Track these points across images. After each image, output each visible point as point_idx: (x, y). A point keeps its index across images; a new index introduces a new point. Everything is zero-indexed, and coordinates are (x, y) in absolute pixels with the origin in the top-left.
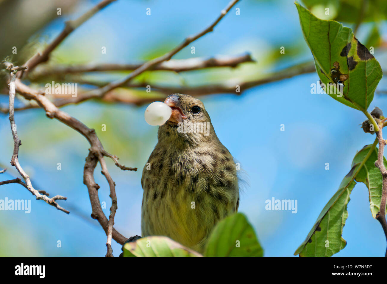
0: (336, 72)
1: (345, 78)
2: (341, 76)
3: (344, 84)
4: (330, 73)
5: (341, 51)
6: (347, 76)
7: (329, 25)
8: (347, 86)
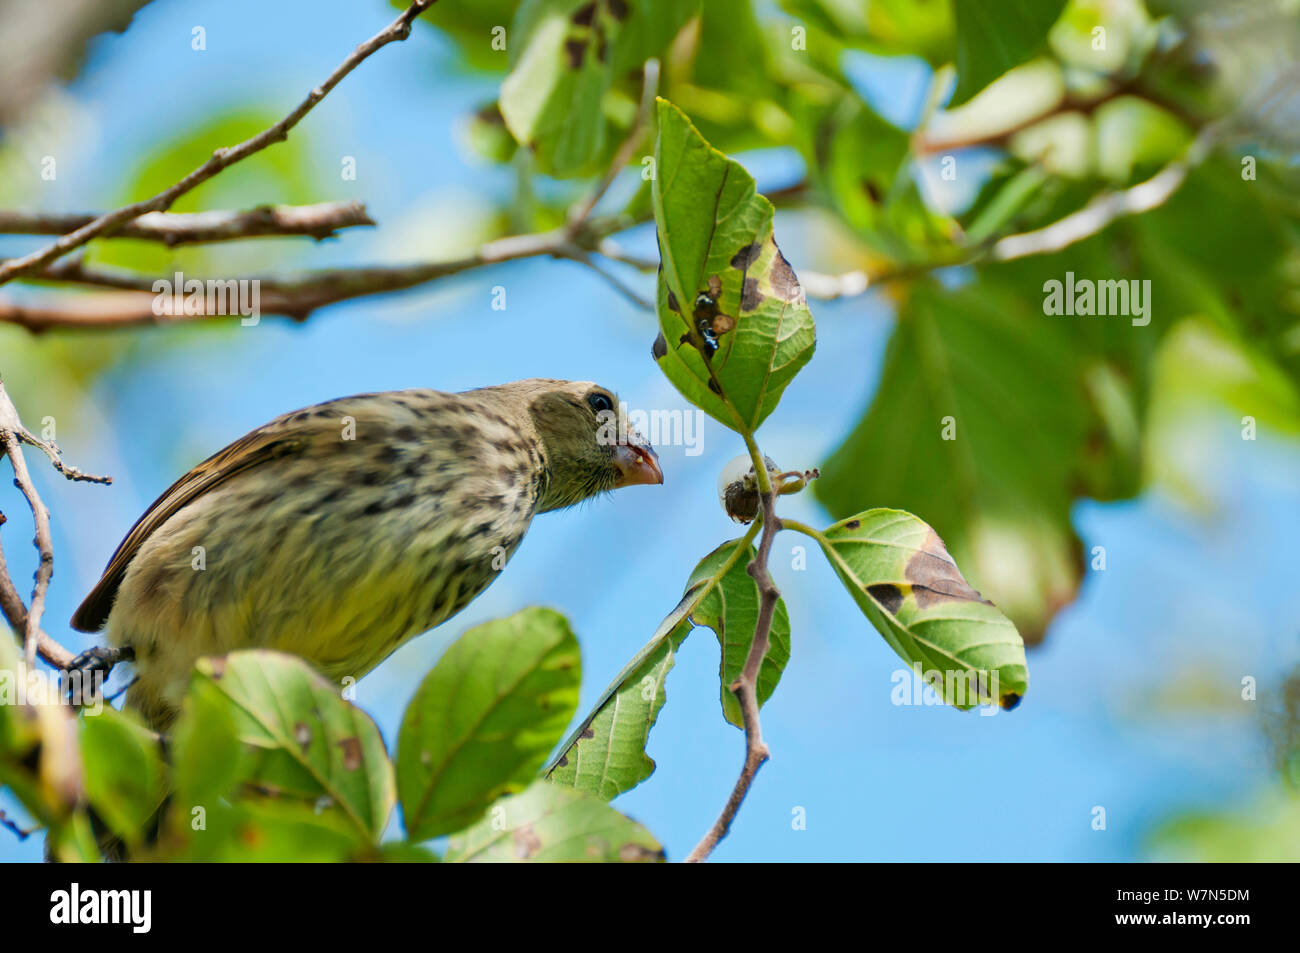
0: (708, 303)
1: (726, 326)
2: (718, 317)
3: (720, 342)
4: (693, 301)
5: (735, 252)
6: (731, 322)
7: (727, 171)
8: (725, 348)
